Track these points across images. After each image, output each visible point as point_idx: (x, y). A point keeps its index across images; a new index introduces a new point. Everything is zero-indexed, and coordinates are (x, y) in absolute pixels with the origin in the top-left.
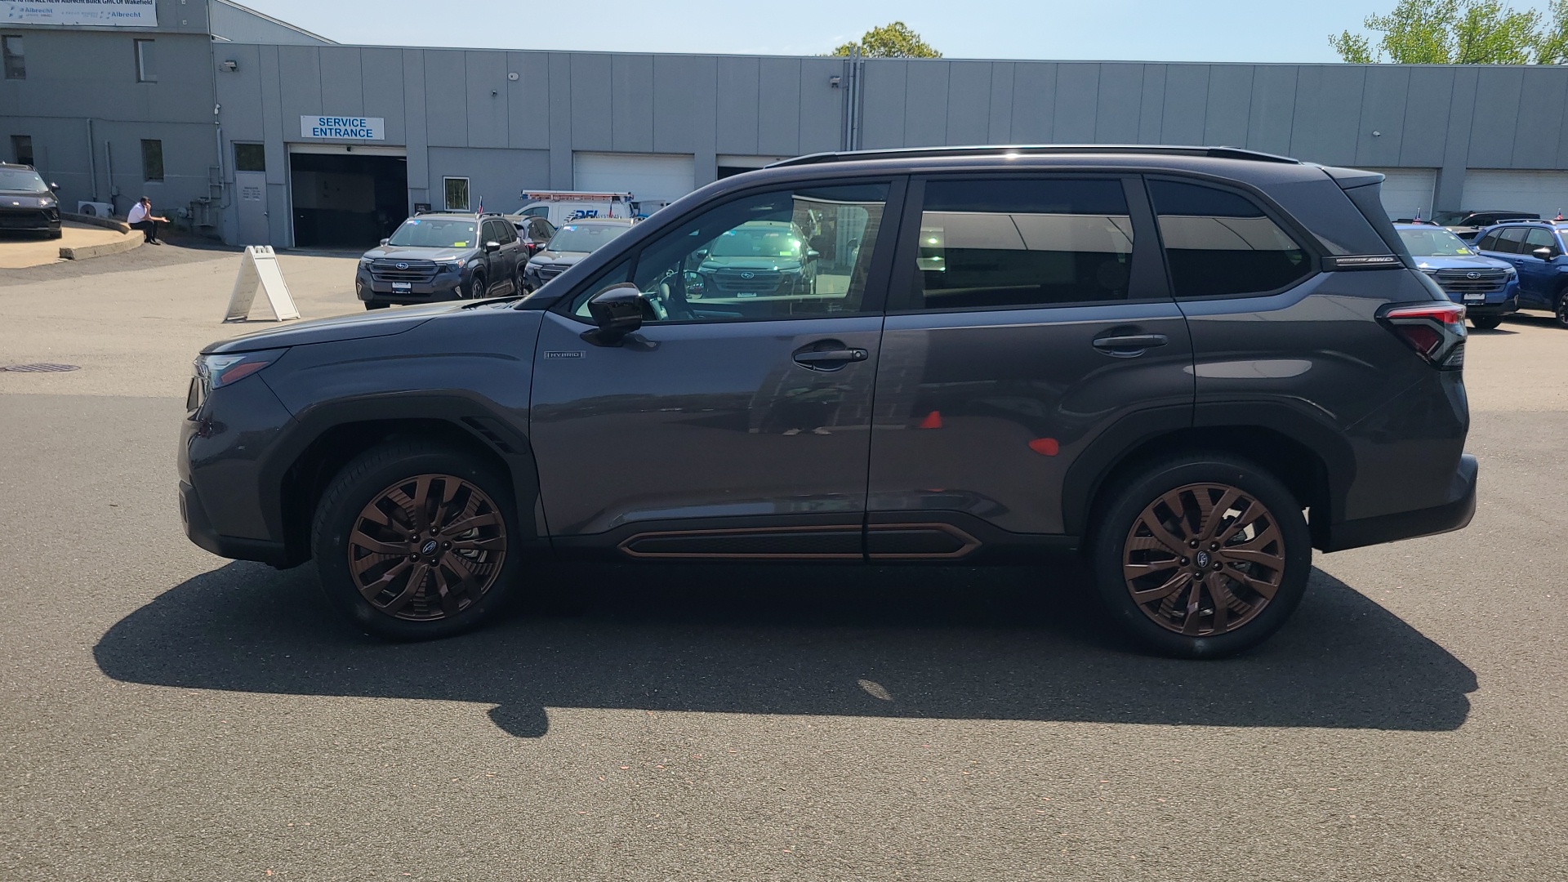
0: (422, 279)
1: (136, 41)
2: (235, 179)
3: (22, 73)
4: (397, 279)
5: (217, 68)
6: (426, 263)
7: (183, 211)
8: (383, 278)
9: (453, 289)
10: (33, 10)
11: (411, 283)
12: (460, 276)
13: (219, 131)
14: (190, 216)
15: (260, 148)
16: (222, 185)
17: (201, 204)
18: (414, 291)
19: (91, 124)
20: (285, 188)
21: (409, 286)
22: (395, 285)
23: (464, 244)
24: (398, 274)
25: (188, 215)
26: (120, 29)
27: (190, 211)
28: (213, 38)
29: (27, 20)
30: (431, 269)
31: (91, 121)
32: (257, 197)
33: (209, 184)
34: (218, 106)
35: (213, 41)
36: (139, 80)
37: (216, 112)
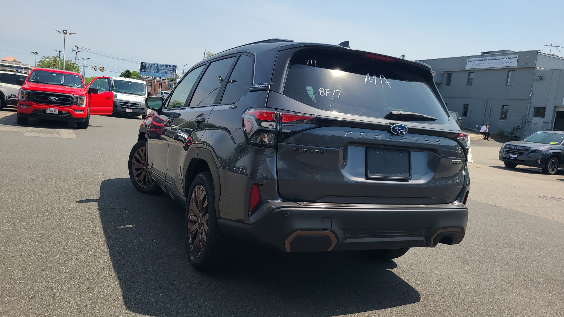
0: (523, 154)
1: (509, 71)
2: (532, 120)
3: (471, 84)
4: (513, 153)
5: (535, 79)
6: (526, 148)
7: (510, 131)
8: (507, 152)
9: (537, 161)
10: (479, 64)
11: (518, 155)
12: (542, 155)
13: (530, 102)
14: (512, 133)
15: (544, 109)
16: (526, 122)
17: (517, 129)
18: (518, 159)
19: (487, 100)
20: (550, 124)
21: (516, 156)
22: (511, 156)
23: (555, 143)
24: (513, 151)
25: (511, 132)
26: (504, 68)
27: (512, 131)
28: (536, 68)
29: (477, 67)
30: (528, 151)
31: (487, 99)
32: (539, 127)
33: (522, 121)
34: (532, 93)
35: (536, 70)
36: (507, 85)
37: (530, 95)
